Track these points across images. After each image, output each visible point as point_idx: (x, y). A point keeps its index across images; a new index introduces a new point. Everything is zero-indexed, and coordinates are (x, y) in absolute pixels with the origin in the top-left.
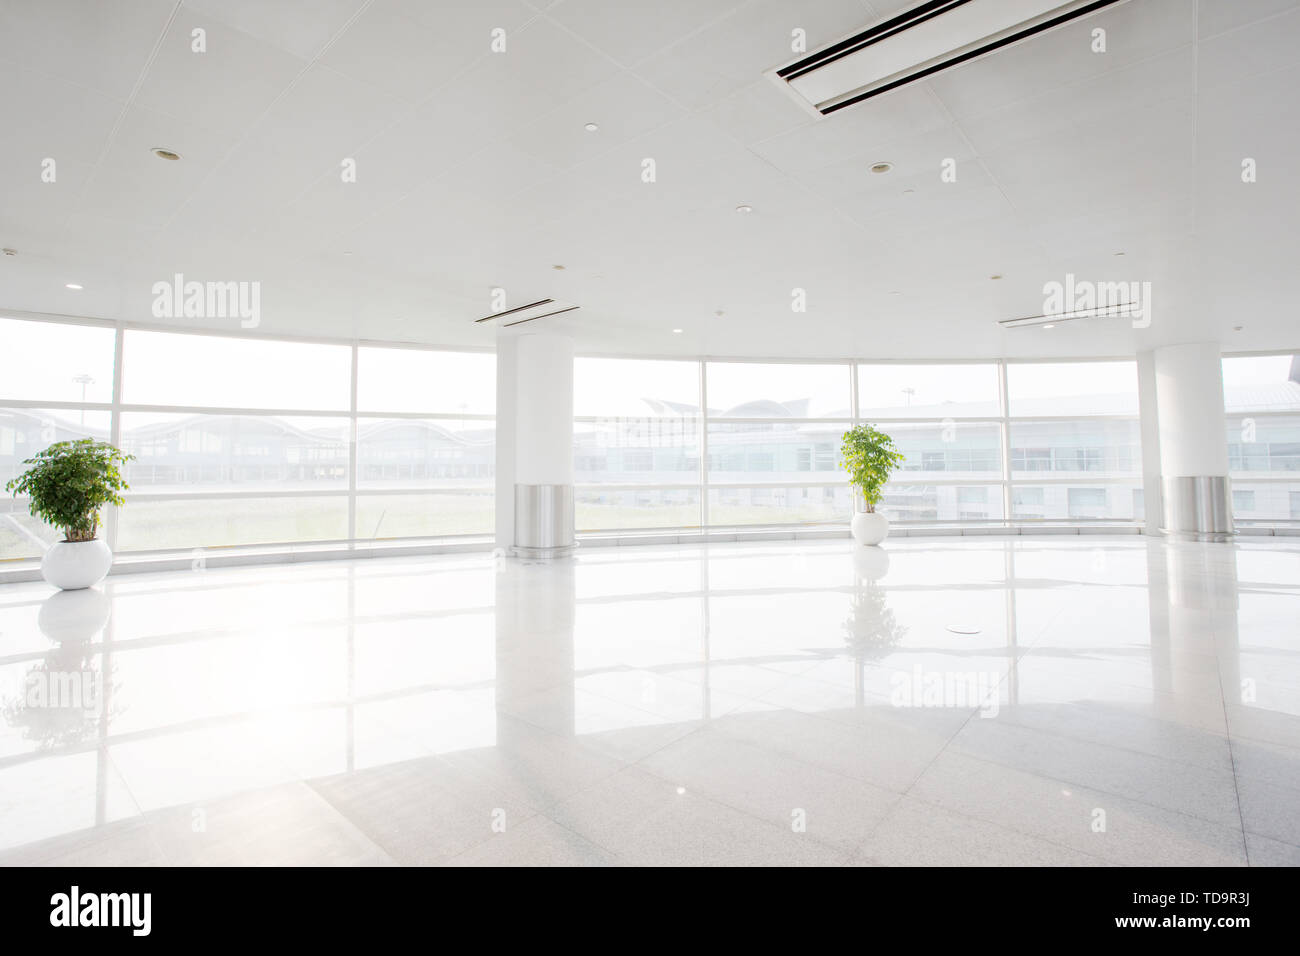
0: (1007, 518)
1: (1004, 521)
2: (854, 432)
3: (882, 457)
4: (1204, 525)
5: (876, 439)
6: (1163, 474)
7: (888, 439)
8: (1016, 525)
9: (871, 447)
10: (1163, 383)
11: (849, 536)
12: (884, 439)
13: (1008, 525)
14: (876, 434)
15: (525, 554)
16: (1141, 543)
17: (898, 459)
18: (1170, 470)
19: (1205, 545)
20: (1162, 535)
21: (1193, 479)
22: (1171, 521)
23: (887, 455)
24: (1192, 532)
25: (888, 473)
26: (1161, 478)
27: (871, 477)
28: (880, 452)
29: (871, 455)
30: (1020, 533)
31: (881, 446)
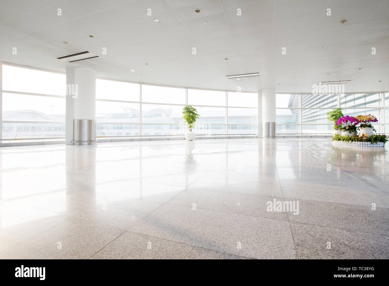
0: (226, 134)
1: (225, 135)
2: (186, 107)
3: (194, 115)
4: (271, 135)
5: (192, 110)
6: (263, 122)
7: (196, 110)
8: (229, 136)
9: (191, 112)
10: (264, 98)
11: (184, 139)
12: (195, 110)
13: (226, 136)
14: (193, 108)
15: (77, 143)
16: (257, 140)
17: (198, 116)
18: (264, 121)
19: (271, 139)
20: (262, 138)
21: (269, 123)
22: (264, 134)
23: (195, 114)
24: (268, 136)
25: (196, 120)
26: (262, 123)
27: (191, 120)
28: (194, 113)
29: (191, 114)
30: (229, 138)
31: (194, 112)
